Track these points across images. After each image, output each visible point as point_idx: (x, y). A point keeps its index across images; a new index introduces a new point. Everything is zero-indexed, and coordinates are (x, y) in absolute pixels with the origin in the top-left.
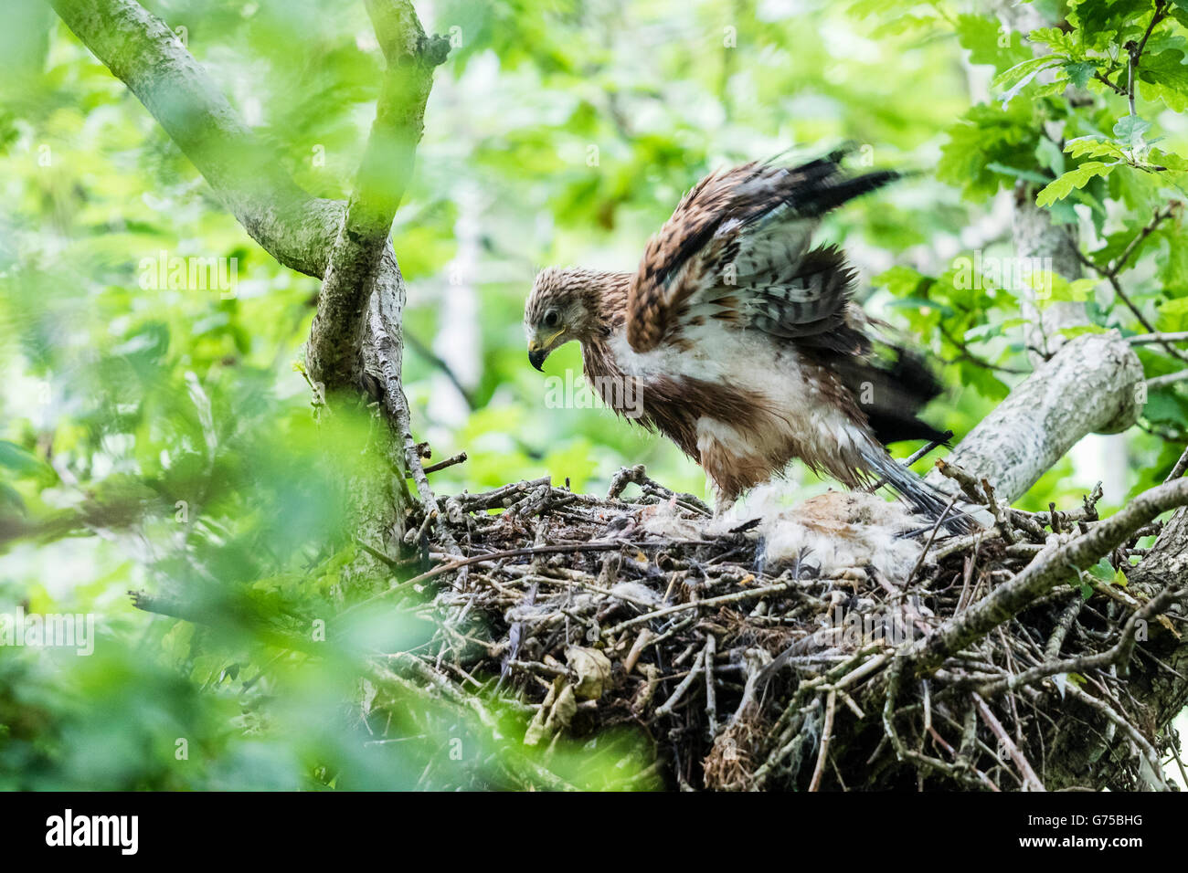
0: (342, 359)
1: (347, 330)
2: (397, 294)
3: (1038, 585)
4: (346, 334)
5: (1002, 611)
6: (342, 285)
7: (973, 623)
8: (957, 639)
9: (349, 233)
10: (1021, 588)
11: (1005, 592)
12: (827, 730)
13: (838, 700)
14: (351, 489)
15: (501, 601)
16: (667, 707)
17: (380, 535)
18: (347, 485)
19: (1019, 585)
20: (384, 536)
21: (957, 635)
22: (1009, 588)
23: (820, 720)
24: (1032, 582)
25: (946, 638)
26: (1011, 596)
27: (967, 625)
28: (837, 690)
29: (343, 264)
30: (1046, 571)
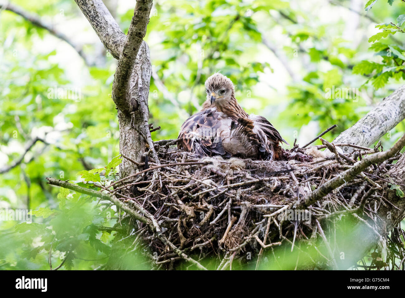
0: (122, 95)
1: (123, 86)
2: (148, 71)
3: (333, 185)
4: (123, 87)
5: (323, 193)
6: (121, 71)
7: (314, 196)
8: (309, 201)
9: (124, 54)
10: (328, 186)
11: (323, 187)
12: (267, 230)
13: (272, 220)
14: (126, 138)
15: (167, 181)
16: (213, 222)
17: (135, 154)
18: (125, 137)
19: (328, 185)
20: (136, 155)
21: (309, 200)
22: (325, 186)
23: (265, 227)
24: (332, 184)
25: (305, 201)
26: (325, 188)
27: (312, 197)
28: (271, 217)
29: (122, 64)
30: (336, 181)
